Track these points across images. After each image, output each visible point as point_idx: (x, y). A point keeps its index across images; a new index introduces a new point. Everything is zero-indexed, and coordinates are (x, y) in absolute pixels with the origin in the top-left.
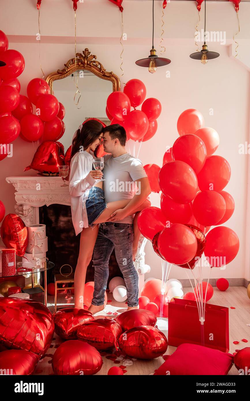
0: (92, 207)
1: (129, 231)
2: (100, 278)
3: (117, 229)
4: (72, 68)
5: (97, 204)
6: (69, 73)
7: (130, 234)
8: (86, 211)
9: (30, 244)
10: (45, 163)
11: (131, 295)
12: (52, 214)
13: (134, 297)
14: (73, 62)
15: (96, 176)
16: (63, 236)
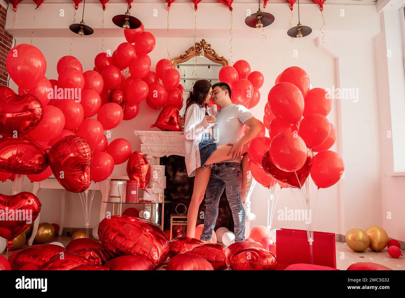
0: (205, 148)
1: (239, 169)
2: (210, 216)
3: (227, 167)
4: (191, 54)
5: (209, 145)
6: (189, 58)
7: (239, 172)
8: (199, 153)
9: (151, 180)
10: (167, 123)
11: (239, 230)
12: (170, 170)
13: (241, 233)
14: (192, 49)
15: (210, 120)
16: (179, 189)
